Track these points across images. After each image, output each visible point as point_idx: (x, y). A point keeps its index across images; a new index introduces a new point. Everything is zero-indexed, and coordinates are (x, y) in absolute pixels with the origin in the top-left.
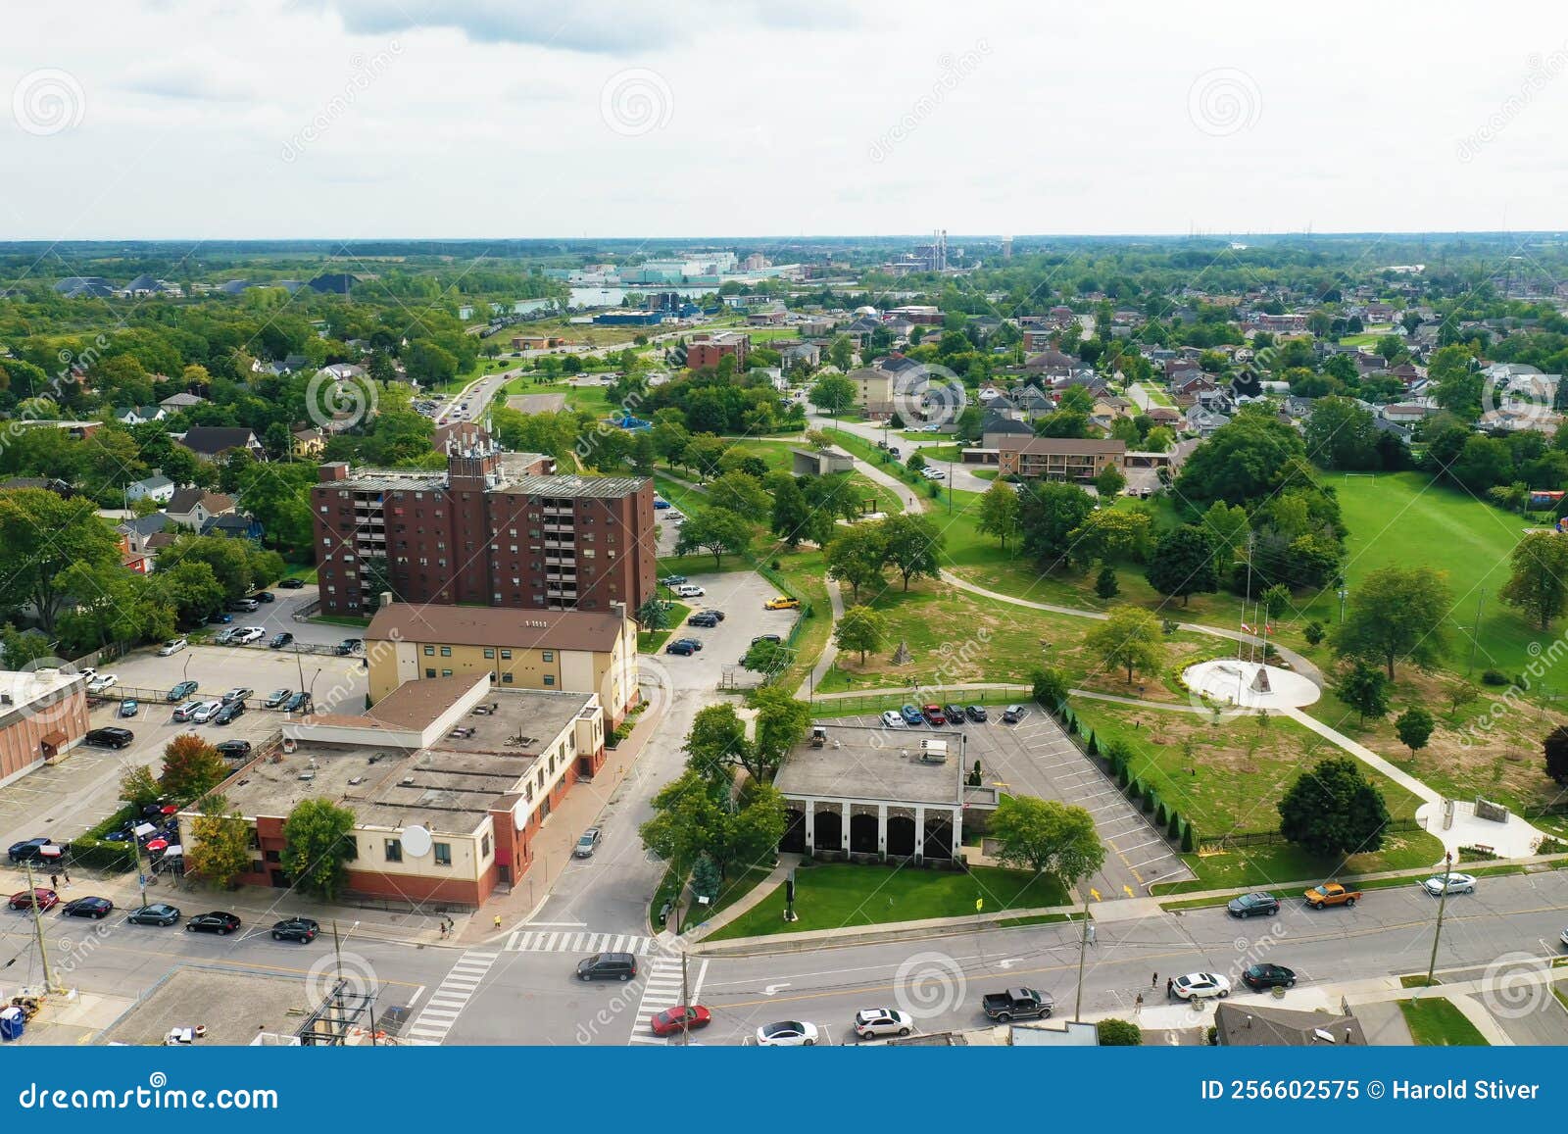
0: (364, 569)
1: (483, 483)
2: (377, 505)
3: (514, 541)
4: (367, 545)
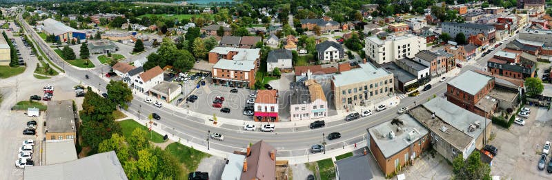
0: (521, 5)
4: (521, 2)
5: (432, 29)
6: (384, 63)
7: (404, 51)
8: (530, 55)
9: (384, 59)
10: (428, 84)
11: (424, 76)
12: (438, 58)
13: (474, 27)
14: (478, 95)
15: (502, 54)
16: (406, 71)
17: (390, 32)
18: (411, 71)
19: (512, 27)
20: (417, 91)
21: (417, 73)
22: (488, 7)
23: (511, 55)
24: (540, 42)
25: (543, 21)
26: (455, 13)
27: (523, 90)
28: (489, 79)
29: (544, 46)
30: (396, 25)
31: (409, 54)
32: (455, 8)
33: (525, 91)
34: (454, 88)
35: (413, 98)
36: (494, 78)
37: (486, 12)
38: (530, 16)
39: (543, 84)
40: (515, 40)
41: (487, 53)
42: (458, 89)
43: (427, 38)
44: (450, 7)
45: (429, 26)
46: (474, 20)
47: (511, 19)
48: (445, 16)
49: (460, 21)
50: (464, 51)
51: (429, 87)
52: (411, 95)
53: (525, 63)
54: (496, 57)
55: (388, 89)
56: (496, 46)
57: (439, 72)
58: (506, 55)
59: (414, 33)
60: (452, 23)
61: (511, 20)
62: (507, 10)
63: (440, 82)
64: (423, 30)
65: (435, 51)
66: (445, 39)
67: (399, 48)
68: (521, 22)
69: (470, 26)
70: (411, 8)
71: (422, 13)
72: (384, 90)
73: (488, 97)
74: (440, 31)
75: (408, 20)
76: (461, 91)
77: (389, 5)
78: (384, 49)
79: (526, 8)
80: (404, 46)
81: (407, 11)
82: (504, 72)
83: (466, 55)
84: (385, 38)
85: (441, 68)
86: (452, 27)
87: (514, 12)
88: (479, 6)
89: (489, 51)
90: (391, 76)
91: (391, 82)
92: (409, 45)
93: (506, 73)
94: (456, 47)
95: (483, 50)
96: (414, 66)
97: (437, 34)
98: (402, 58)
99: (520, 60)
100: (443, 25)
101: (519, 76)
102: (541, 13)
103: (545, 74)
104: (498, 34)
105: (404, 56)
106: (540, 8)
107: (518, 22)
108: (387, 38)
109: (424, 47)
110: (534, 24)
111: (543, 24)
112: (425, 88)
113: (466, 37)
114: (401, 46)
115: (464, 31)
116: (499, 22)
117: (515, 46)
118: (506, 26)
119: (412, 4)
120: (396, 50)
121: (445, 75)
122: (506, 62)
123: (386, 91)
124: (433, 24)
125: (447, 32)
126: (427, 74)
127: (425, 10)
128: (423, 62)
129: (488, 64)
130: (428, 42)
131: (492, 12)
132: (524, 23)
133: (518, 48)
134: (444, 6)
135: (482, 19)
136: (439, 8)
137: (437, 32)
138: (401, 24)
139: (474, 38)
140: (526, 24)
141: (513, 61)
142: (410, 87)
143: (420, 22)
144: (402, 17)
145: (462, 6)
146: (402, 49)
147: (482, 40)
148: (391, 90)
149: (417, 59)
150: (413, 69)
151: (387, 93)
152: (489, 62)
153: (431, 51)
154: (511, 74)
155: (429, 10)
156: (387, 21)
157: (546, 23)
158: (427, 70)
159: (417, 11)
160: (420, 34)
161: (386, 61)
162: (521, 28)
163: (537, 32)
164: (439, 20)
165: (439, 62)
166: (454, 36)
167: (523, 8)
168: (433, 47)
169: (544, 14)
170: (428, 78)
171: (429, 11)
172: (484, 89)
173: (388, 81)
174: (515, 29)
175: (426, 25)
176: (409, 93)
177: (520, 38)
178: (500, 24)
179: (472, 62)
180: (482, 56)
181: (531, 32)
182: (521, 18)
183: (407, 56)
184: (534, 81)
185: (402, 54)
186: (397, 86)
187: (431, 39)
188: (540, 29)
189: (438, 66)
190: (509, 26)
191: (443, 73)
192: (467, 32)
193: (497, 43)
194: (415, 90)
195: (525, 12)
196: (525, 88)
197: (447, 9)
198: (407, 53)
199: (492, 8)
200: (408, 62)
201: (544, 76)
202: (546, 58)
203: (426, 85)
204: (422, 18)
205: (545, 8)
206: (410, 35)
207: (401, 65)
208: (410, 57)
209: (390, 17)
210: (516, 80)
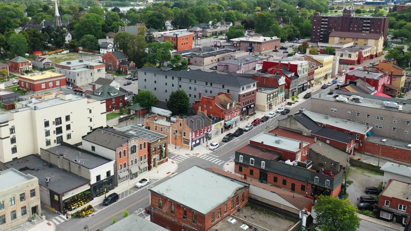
0: (322, 33)
1: (350, 15)
2: (326, 20)
3: (355, 27)
4: (323, 28)
5: (117, 84)
6: (15, 159)
7: (59, 130)
8: (332, 149)
9: (14, 150)
10: (111, 192)
11: (103, 177)
12: (133, 143)
13: (209, 78)
14: (213, 214)
15: (269, 140)
16: (64, 171)
17: (24, 93)
18: (75, 170)
19: (295, 85)
20: (90, 207)
21: (89, 173)
22: (242, 35)
23: (289, 145)
24: (362, 123)
25: (376, 76)
26: (168, 47)
27: (310, 219)
28: (237, 185)
29: (372, 133)
30: (37, 77)
31: (69, 136)
32: (166, 38)
33: (314, 222)
34: (165, 199)
35: (82, 221)
36: (247, 187)
37: (237, 47)
38: (342, 62)
39: (360, 216)
40: (301, 112)
41: (235, 135)
42: (172, 202)
43: (108, 102)
44: (156, 34)
45: (110, 76)
46: (208, 63)
47: (296, 66)
48: (146, 55)
49: (179, 68)
50: (187, 129)
51: (115, 197)
52: (78, 215)
53: (321, 165)
54: (253, 144)
55: (29, 210)
56: (256, 123)
57: (134, 169)
58: (277, 142)
59: (78, 92)
60: (160, 71)
61: (294, 68)
62: (287, 44)
63: (136, 187)
64: (98, 86)
65: (124, 128)
66: (146, 103)
67: (47, 124)
68: (319, 73)
69: (200, 76)
70: (68, 38)
71: (94, 49)
72: (19, 214)
73: (234, 221)
74: (134, 88)
75: (64, 63)
76: (179, 206)
77: (17, 31)
78: (12, 130)
79: (334, 42)
80: (58, 121)
81: (59, 45)
82: (270, 177)
83: (190, 136)
84: (12, 107)
85: (136, 161)
86: (161, 79)
87: (302, 50)
88: (221, 33)
89: (240, 132)
90: (34, 182)
91: (33, 193)
92: (68, 118)
93: (275, 180)
94: (168, 119)
95: (227, 127)
96: (81, 159)
97: (130, 94)
98: (53, 145)
99: (308, 157)
100: (141, 74)
101: (303, 188)
102: (371, 57)
103: (368, 196)
104: (262, 97)
105: (60, 140)
106: (371, 42)
107: (311, 73)
108: (18, 105)
109: (101, 121)
110: (352, 80)
111: (375, 83)
112: (106, 199)
113: (192, 101)
114: (51, 120)
115: (186, 87)
116: (264, 70)
117: (299, 126)
118: (282, 81)
119: (71, 28)
120: (41, 129)
121: (146, 175)
122: (276, 157)
123: (24, 213)
124: (119, 73)
125: (150, 89)
126: (108, 173)
127: (100, 41)
128: (100, 150)
129: (237, 158)
130: (108, 110)
131: (251, 47)
132: (326, 77)
133: (307, 132)
134: (142, 33)
135: (227, 62)
136: (132, 38)
137: (127, 88)
138: (48, 74)
139: (209, 102)
140: (330, 80)
141: (292, 156)
142: (74, 200)
143: (92, 67)
144: (48, 58)
145: (183, 33)
146: (52, 128)
147: (225, 107)
148: (34, 210)
149: (87, 146)
150: (80, 166)
151: (27, 217)
152: (237, 154)
153: (117, 129)
154: (284, 182)
155: (110, 41)
156: (15, 68)
157: (384, 81)
158: (109, 167)
159: (84, 46)
160: (90, 94)
161: (20, 154)
162: (316, 87)
163: (357, 100)
164: (132, 64)
165: (133, 150)
166: (166, 97)
167: (326, 41)
168: (121, 120)
169: (382, 58)
170: (111, 181)
171: (109, 44)
172: (225, 204)
173: (28, 194)
174: (303, 89)
175: (103, 74)
176: (73, 212)
177: (312, 110)
178: (268, 76)
179: (202, 151)
180: (225, 140)
181: (341, 98)
182: (320, 64)
183: (65, 140)
184: (338, 205)
185: (53, 137)
186: (48, 200)
187: (116, 104)
188: (366, 93)
189: (132, 157)
190: (288, 81)
191: (141, 171)
192: (193, 90)
193: (259, 115)
194: (86, 206)
195: (331, 52)
196: (314, 214)
197: (150, 39)
198: (65, 133)
199: (251, 40)
200: (67, 153)
201: (362, 200)
202: (374, 162)
203: (107, 195)
204: (94, 61)
205: (386, 45)
206: (70, 96)
207: (53, 160)
208: (71, 142)
209: (20, 60)
210: (296, 195)
